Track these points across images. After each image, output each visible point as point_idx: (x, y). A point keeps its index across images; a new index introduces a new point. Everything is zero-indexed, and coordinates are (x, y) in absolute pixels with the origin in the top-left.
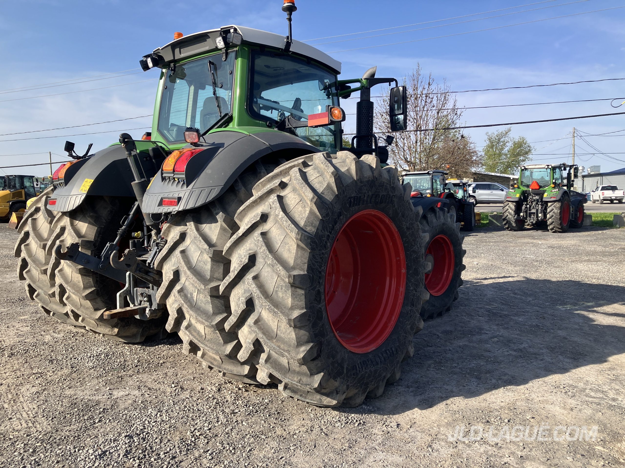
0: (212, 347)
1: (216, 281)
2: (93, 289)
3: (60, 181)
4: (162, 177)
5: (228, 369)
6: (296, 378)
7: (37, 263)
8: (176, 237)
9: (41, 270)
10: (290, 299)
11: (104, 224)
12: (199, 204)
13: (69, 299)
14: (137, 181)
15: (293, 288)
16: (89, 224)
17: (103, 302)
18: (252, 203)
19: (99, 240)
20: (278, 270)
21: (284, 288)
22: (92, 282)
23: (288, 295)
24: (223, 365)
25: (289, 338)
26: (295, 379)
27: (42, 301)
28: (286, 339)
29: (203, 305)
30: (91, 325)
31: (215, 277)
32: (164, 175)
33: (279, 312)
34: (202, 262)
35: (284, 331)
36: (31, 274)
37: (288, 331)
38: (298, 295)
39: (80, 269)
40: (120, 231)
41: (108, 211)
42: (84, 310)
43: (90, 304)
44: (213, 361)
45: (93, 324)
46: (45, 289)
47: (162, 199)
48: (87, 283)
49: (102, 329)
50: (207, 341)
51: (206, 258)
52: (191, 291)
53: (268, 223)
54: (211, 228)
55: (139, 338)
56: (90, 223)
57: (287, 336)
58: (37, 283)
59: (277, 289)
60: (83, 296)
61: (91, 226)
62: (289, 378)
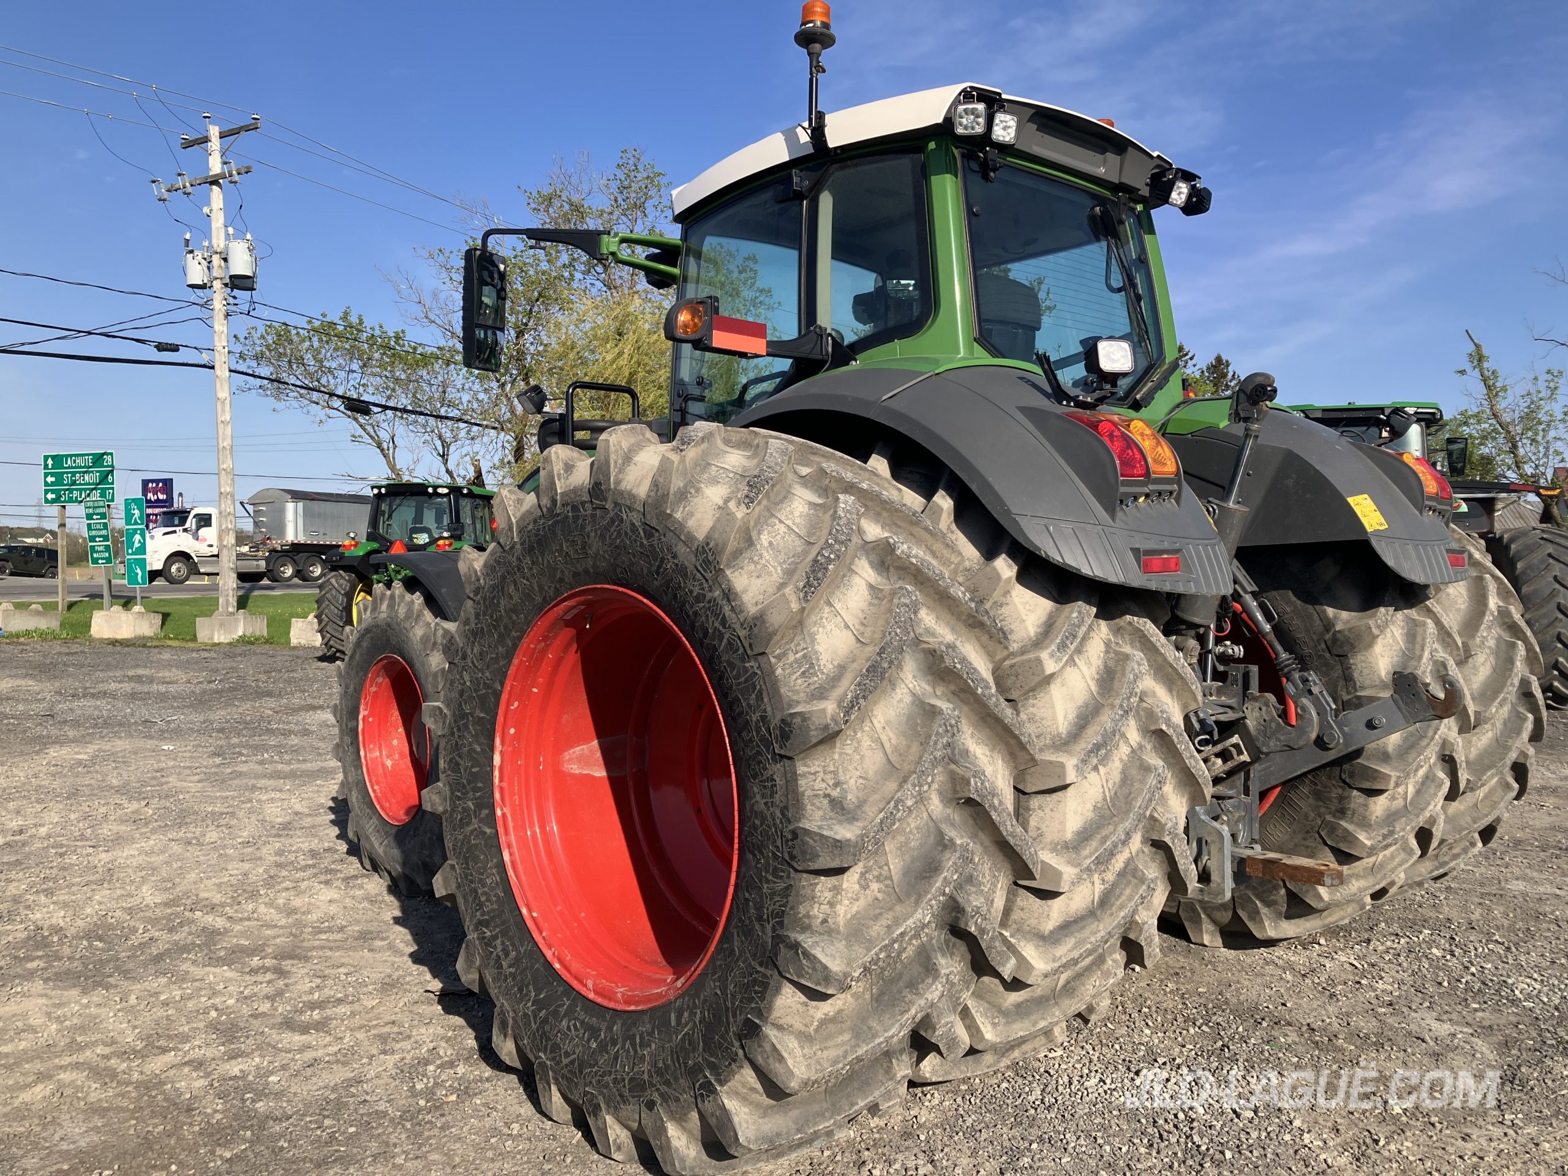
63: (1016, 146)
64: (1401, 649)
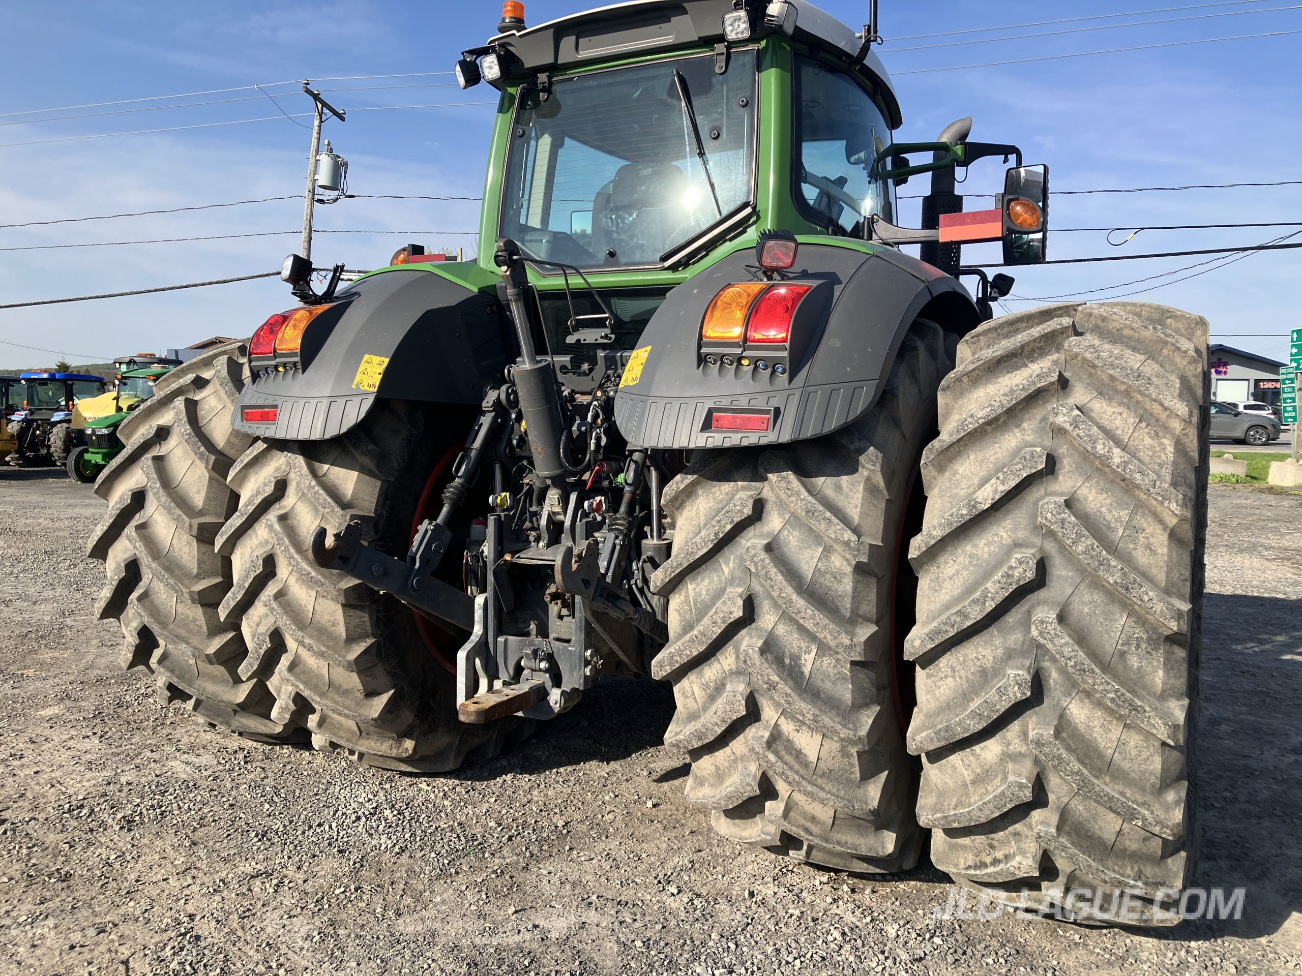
0: (834, 791)
1: (862, 624)
2: (370, 641)
3: (278, 360)
4: (699, 354)
5: (846, 842)
6: (1129, 868)
7: (177, 572)
8: (741, 511)
9: (191, 593)
10: (1161, 673)
11: (396, 473)
12: (833, 425)
13: (297, 670)
14: (527, 366)
15: (1168, 644)
16: (360, 471)
17: (389, 673)
18: (984, 424)
19: (385, 514)
20: (1146, 598)
21: (1144, 646)
22: (368, 624)
23: (1155, 664)
24: (832, 834)
25: (1143, 772)
26: (1129, 871)
27: (177, 672)
28: (1133, 775)
29: (828, 685)
30: (342, 734)
31: (861, 612)
32: (704, 350)
33: (1147, 709)
34: (827, 576)
35: (1134, 753)
36: (152, 602)
37: (1145, 755)
38: (1177, 661)
39: (346, 590)
40: (450, 491)
41: (403, 439)
42: (337, 698)
43: (358, 680)
44: (808, 825)
45: (349, 730)
46: (195, 641)
47: (710, 412)
48: (357, 626)
49: (373, 744)
50: (821, 777)
51: (837, 564)
52: (796, 650)
53: (1061, 478)
54: (839, 488)
55: (452, 759)
56: (363, 470)
57: (1139, 765)
58: (171, 626)
59: (1125, 648)
60: (349, 662)
61: (366, 478)
62: (1114, 871)
63: (559, 62)
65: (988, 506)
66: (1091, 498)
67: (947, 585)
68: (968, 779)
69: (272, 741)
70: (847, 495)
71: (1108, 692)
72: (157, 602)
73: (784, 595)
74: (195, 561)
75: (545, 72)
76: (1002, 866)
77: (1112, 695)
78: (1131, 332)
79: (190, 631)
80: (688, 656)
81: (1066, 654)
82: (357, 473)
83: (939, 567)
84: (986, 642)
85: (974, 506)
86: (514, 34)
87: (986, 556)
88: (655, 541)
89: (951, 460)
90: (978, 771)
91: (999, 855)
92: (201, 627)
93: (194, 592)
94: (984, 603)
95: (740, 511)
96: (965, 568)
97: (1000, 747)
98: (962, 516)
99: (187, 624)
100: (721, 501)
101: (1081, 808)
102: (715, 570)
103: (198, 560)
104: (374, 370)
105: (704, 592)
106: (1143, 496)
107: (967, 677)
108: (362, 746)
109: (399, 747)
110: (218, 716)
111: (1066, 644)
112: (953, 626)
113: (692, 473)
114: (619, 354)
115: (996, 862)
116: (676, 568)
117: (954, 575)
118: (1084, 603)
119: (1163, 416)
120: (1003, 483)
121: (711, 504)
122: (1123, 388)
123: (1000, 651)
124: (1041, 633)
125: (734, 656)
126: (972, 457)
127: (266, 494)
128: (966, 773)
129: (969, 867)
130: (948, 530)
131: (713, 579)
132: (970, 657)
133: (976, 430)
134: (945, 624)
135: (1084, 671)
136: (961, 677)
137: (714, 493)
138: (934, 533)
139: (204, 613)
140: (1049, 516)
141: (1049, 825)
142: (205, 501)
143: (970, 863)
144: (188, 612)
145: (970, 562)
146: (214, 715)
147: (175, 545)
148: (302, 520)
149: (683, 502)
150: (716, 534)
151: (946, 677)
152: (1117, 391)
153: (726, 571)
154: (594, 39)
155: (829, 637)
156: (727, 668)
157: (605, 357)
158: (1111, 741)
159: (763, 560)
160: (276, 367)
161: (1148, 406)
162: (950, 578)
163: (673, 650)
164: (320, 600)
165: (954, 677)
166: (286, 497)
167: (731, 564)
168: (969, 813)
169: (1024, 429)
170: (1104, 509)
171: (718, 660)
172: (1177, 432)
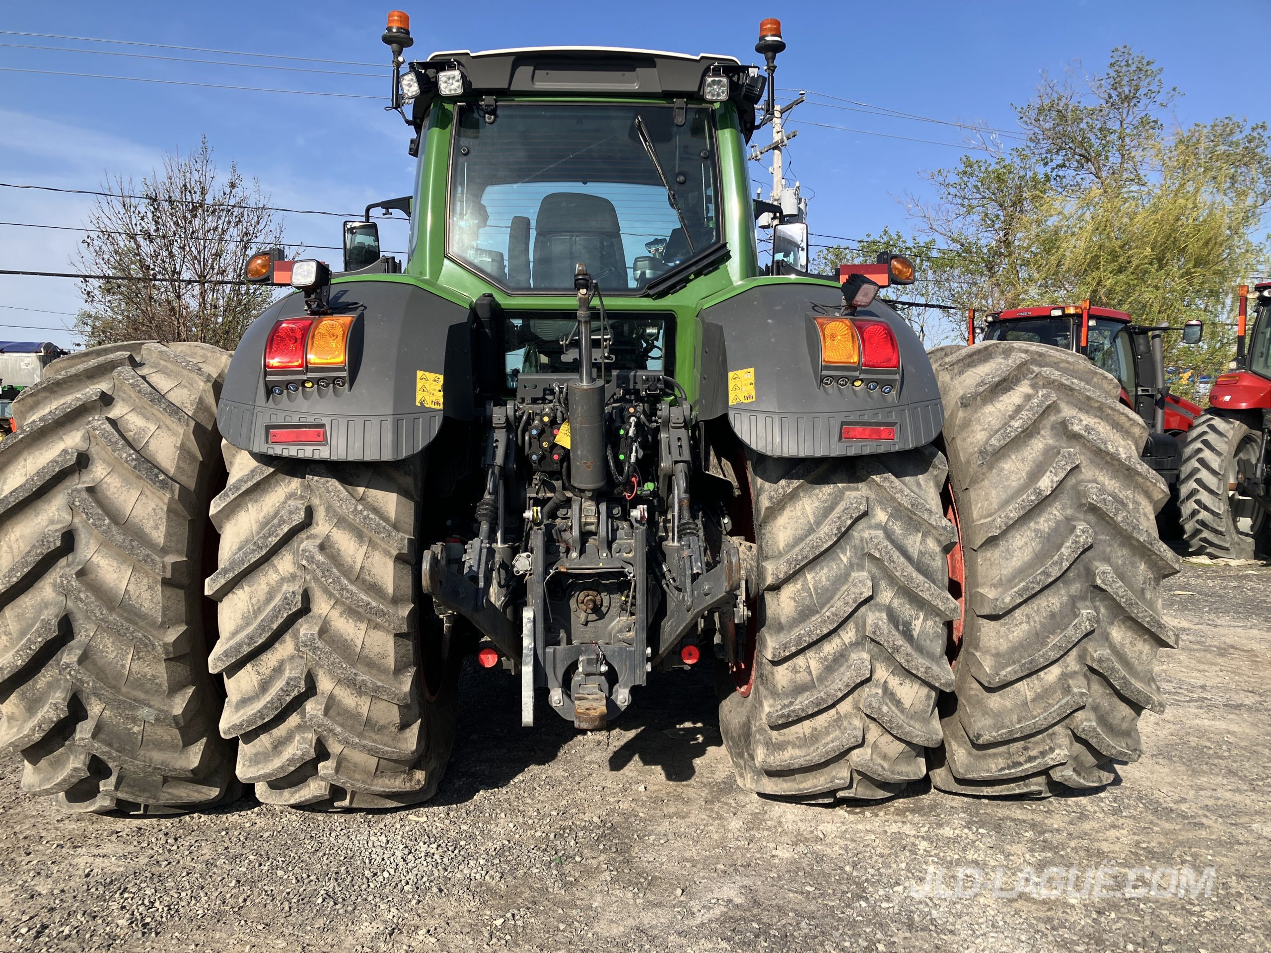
3: (310, 375)
4: (818, 376)
5: (902, 772)
7: (141, 623)
9: (165, 645)
13: (331, 713)
14: (585, 384)
16: (398, 493)
17: (421, 702)
22: (411, 652)
27: (116, 745)
30: (357, 776)
32: (825, 373)
40: (486, 508)
42: (374, 736)
43: (397, 714)
44: (882, 762)
46: (157, 702)
47: (842, 425)
48: (405, 655)
50: (911, 719)
52: (908, 618)
53: (1083, 470)
58: (124, 689)
61: (403, 499)
63: (512, 89)
64: (809, 522)
65: (1049, 492)
66: (1106, 483)
67: (1018, 553)
68: (1029, 698)
69: (179, 811)
70: (925, 491)
71: (1146, 617)
72: (101, 662)
73: (905, 574)
74: (159, 607)
75: (492, 95)
76: (1038, 761)
77: (1148, 619)
78: (1067, 365)
79: (147, 692)
80: (818, 635)
81: (1120, 594)
82: (395, 495)
83: (1007, 541)
84: (1054, 593)
85: (1039, 493)
86: (468, 54)
87: (1047, 530)
88: (676, 544)
89: (998, 460)
90: (1039, 691)
91: (1033, 753)
92: (160, 685)
93: (168, 644)
94: (1061, 564)
95: (856, 508)
96: (1033, 539)
97: (1060, 669)
98: (1032, 501)
99: (142, 685)
100: (826, 501)
101: (1106, 704)
102: (833, 560)
103: (163, 606)
104: (432, 387)
105: (824, 579)
106: (1140, 480)
107: (1040, 621)
108: (377, 785)
109: (411, 780)
110: (144, 790)
111: (1120, 587)
112: (1038, 583)
113: (798, 478)
114: (632, 373)
115: (1030, 759)
116: (802, 560)
117: (1023, 546)
118: (1117, 557)
119: (1127, 425)
120: (1056, 475)
121: (817, 504)
122: (1097, 405)
123: (1065, 598)
124: (1103, 581)
125: (854, 630)
126: (1013, 457)
127: (294, 524)
128: (1028, 693)
129: (1003, 769)
130: (1022, 513)
131: (832, 567)
132: (1043, 605)
133: (1016, 437)
134: (1032, 582)
135: (1132, 604)
136: (1035, 622)
137: (817, 495)
138: (1012, 515)
139: (167, 668)
140: (1094, 497)
141: (1090, 721)
142: (166, 537)
143: (1002, 766)
144: (147, 669)
145: (1036, 535)
146: (140, 791)
147: (131, 592)
148: (343, 548)
149: (786, 503)
150: (839, 529)
151: (1021, 623)
152: (1091, 407)
153: (845, 559)
154: (552, 73)
155: (940, 604)
156: (847, 641)
157: (617, 376)
158: (1135, 652)
159: (886, 547)
160: (303, 383)
161: (1116, 418)
162: (1020, 549)
163: (803, 632)
164: (372, 632)
165: (1028, 622)
166: (314, 525)
167: (848, 553)
168: (1034, 723)
169: (1042, 436)
170: (1116, 491)
171: (839, 636)
172: (1137, 436)
